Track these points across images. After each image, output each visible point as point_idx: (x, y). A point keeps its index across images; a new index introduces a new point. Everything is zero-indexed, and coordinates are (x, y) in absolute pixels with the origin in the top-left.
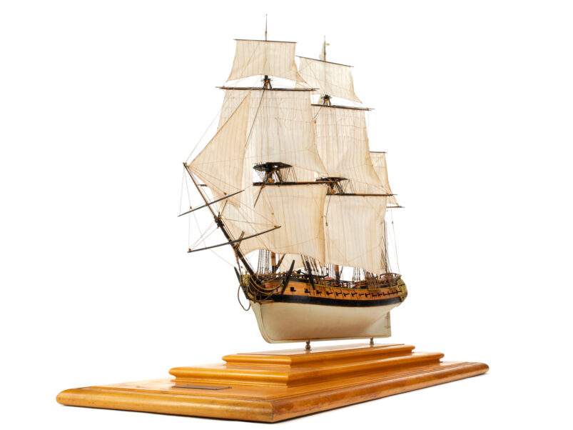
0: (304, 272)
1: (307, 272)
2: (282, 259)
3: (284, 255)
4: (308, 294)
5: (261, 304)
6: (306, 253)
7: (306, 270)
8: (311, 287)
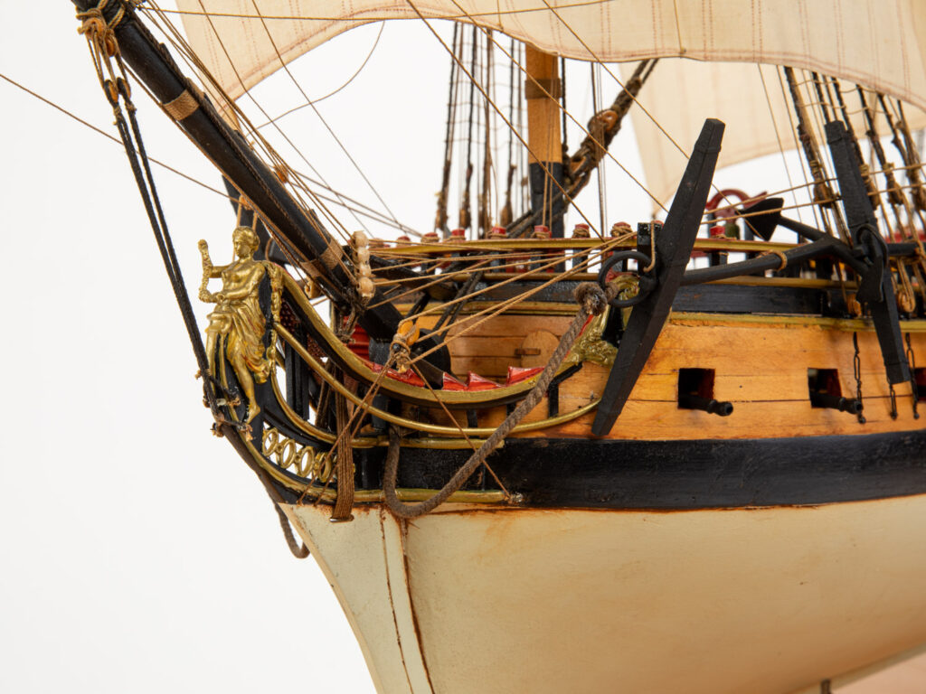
0: (810, 217)
1: (831, 222)
2: (624, 102)
3: (646, 66)
4: (846, 423)
5: (404, 522)
6: (825, 56)
7: (823, 199)
8: (872, 350)
